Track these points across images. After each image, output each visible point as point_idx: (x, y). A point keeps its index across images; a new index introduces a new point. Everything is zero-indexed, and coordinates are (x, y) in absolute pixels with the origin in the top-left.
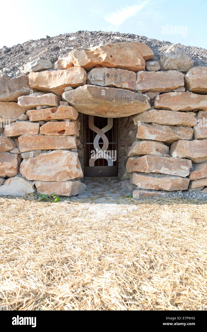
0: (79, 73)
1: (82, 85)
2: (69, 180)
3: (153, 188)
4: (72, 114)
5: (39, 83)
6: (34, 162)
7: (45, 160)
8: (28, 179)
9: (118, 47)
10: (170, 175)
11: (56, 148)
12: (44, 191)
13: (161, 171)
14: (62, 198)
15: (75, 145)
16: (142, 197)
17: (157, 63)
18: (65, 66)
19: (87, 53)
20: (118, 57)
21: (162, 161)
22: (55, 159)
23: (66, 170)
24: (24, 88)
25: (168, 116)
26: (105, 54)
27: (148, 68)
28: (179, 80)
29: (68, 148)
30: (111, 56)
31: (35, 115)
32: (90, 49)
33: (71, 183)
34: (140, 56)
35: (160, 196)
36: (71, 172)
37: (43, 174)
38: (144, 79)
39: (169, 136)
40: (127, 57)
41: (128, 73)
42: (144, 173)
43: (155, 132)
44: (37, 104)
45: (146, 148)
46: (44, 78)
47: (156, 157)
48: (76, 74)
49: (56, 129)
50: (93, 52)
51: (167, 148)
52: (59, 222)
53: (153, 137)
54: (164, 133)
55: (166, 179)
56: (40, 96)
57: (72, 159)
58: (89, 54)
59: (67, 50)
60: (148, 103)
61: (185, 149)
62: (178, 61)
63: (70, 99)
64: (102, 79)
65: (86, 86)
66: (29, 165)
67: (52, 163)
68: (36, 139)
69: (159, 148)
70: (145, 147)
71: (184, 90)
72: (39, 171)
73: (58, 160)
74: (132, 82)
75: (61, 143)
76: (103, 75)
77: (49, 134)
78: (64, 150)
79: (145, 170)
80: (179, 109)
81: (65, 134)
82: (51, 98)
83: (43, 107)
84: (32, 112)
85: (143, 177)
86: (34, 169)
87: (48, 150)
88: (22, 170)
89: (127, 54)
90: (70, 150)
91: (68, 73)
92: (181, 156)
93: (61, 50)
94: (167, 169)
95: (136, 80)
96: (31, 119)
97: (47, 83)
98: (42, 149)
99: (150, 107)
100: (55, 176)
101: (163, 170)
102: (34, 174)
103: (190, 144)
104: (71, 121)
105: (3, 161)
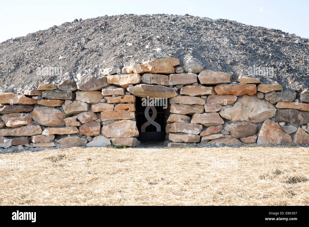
0: (137, 77)
1: (138, 84)
2: (131, 137)
3: (179, 141)
4: (133, 99)
5: (114, 81)
6: (110, 127)
7: (117, 126)
8: (107, 137)
9: (158, 62)
10: (188, 134)
11: (124, 119)
12: (117, 143)
13: (183, 131)
14: (128, 147)
15: (134, 117)
16: (173, 146)
17: (182, 68)
18: (128, 72)
19: (141, 66)
20: (158, 68)
21: (184, 125)
22: (123, 125)
23: (130, 131)
24: (104, 84)
25: (188, 100)
26: (151, 66)
27: (177, 72)
28: (194, 79)
29: (131, 118)
30: (154, 68)
31: (112, 100)
32: (142, 62)
33: (132, 139)
34: (171, 66)
35: (183, 146)
36: (133, 132)
37: (116, 134)
38: (173, 79)
39: (188, 111)
40: (163, 67)
41: (164, 76)
42: (174, 133)
43: (180, 109)
44: (113, 94)
45: (175, 118)
46: (116, 79)
47: (181, 123)
48: (135, 78)
49: (124, 108)
50: (144, 65)
51: (188, 118)
53: (178, 112)
54: (185, 109)
55: (186, 136)
57: (133, 125)
58: (142, 66)
59: (128, 58)
60: (175, 93)
61: (198, 118)
62: (193, 68)
63: (132, 91)
64: (149, 80)
65: (140, 85)
66: (108, 129)
67: (121, 127)
68: (112, 114)
69: (183, 118)
70: (174, 117)
71: (197, 84)
72: (114, 132)
73: (125, 126)
74: (166, 81)
75: (127, 116)
76: (150, 78)
77: (119, 111)
78: (128, 119)
79: (174, 131)
80: (195, 95)
81: (129, 111)
82: (121, 91)
83: (116, 96)
84: (109, 99)
85: (174, 135)
86: (111, 131)
87: (119, 120)
88: (103, 132)
89: (164, 65)
90: (131, 120)
91: (130, 77)
92: (195, 123)
93: (124, 57)
94: (187, 130)
95: (169, 80)
96: (109, 102)
97: (118, 82)
98: (115, 119)
99: (177, 95)
100: (123, 135)
101: (184, 131)
102: (111, 133)
103: (201, 116)
104: (132, 103)
105: (92, 126)
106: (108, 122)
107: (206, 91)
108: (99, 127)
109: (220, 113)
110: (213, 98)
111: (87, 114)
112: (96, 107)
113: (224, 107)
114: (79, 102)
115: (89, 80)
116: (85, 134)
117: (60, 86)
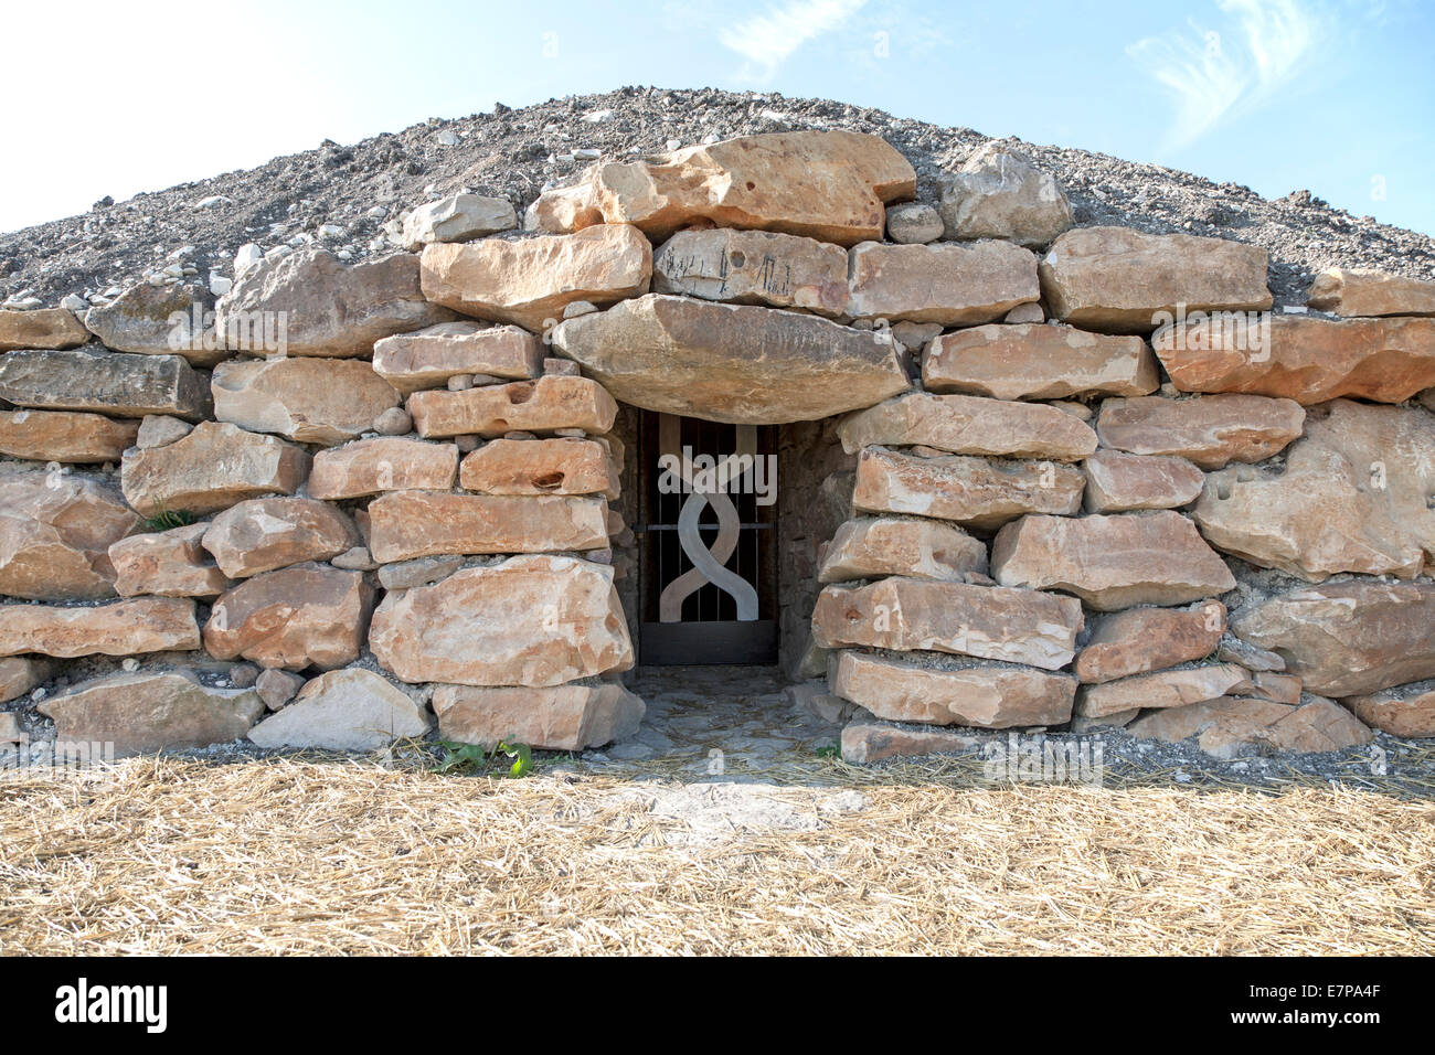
0: (624, 248)
1: (634, 294)
2: (573, 682)
3: (927, 717)
4: (593, 407)
5: (463, 284)
6: (429, 606)
7: (477, 596)
8: (404, 677)
9: (779, 150)
10: (995, 662)
11: (526, 546)
12: (467, 728)
13: (959, 645)
14: (543, 756)
15: (601, 534)
16: (881, 753)
17: (931, 210)
18: (567, 222)
19: (655, 174)
20: (778, 187)
21: (959, 601)
22: (520, 594)
23: (564, 640)
24: (401, 303)
25: (979, 420)
26: (728, 175)
27: (895, 231)
28: (1017, 278)
29: (576, 546)
30: (751, 186)
31: (443, 414)
32: (665, 156)
33: (581, 694)
34: (862, 183)
35: (955, 750)
36: (586, 647)
37: (469, 656)
38: (879, 274)
39: (985, 499)
40: (812, 188)
41: (817, 248)
42: (885, 654)
43: (929, 485)
44: (450, 368)
45: (891, 548)
46: (482, 265)
47: (935, 585)
48: (610, 252)
49: (527, 471)
50: (679, 169)
51: (976, 546)
52: (526, 865)
53: (920, 503)
54: (966, 485)
55: (981, 679)
56: (463, 338)
57: (587, 592)
58: (663, 175)
59: (576, 159)
60: (897, 369)
61: (1052, 550)
62: (1014, 205)
63: (588, 350)
64: (713, 272)
65: (648, 302)
66: (408, 617)
67: (508, 608)
68: (443, 510)
69: (943, 546)
70: (888, 542)
71: (1040, 315)
72: (449, 642)
73: (532, 598)
74: (834, 285)
75: (546, 525)
76: (716, 258)
77: (497, 491)
78: (556, 553)
79: (890, 637)
80: (1021, 392)
81: (563, 491)
82: (508, 343)
83: (476, 381)
84: (428, 402)
85: (884, 667)
86: (429, 636)
87: (493, 555)
88: (379, 640)
89: (813, 176)
90: (582, 554)
91: (579, 247)
92: (1036, 583)
93: (551, 159)
94: (982, 636)
95: (850, 276)
96: (425, 429)
97: (493, 284)
98: (467, 550)
99: (904, 383)
100: (518, 665)
101: (965, 640)
102: (430, 654)
103: (1070, 532)
104: (590, 435)
105: (299, 600)
106: (416, 567)
107: (1098, 365)
108: (353, 603)
109: (1199, 513)
110: (1143, 415)
111: (271, 511)
112: (337, 464)
113: (1217, 479)
114: (230, 430)
115: (292, 273)
116: (247, 654)
117: (106, 316)
